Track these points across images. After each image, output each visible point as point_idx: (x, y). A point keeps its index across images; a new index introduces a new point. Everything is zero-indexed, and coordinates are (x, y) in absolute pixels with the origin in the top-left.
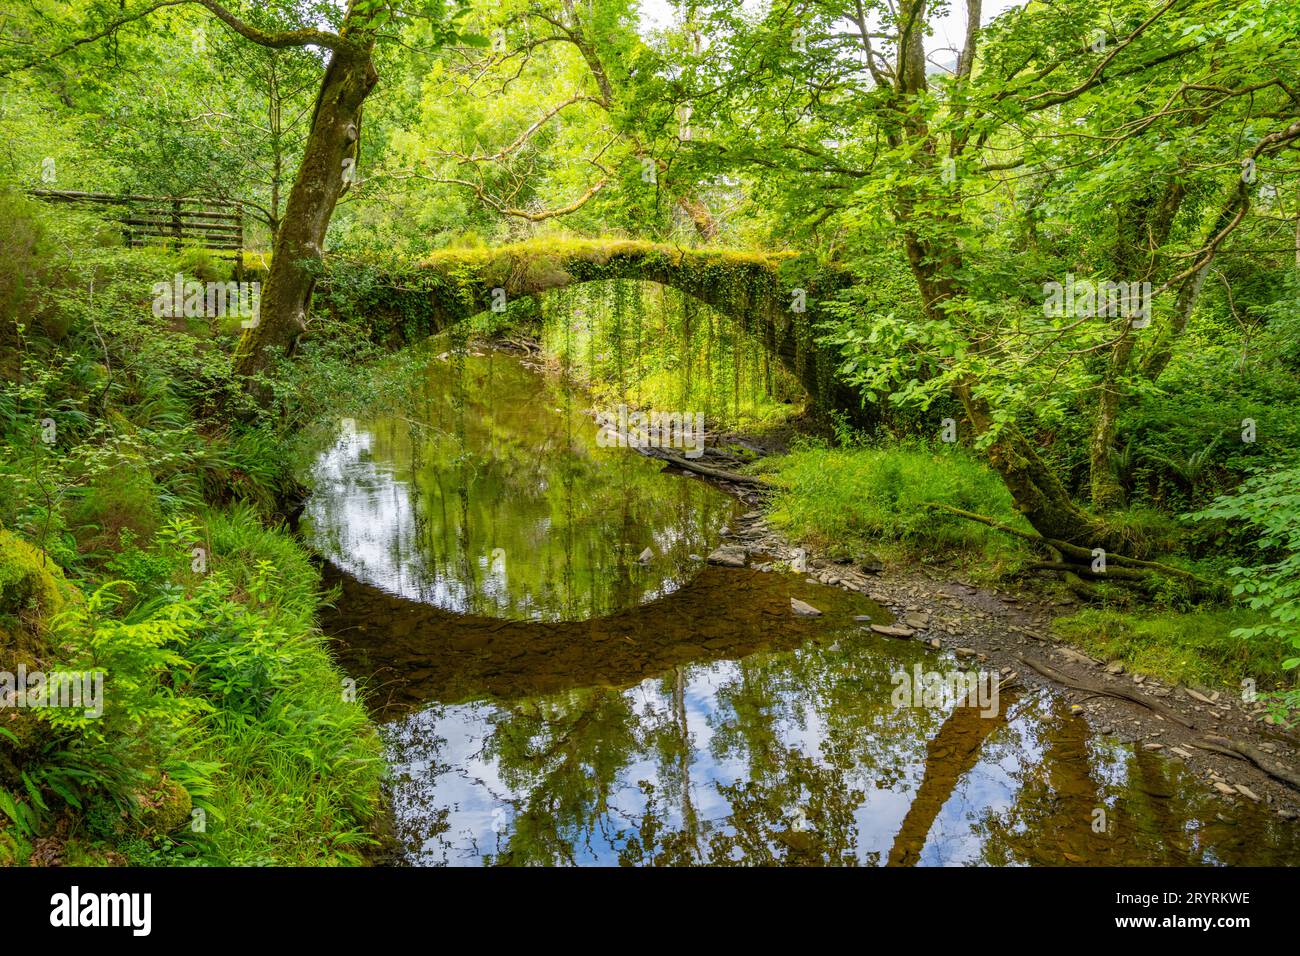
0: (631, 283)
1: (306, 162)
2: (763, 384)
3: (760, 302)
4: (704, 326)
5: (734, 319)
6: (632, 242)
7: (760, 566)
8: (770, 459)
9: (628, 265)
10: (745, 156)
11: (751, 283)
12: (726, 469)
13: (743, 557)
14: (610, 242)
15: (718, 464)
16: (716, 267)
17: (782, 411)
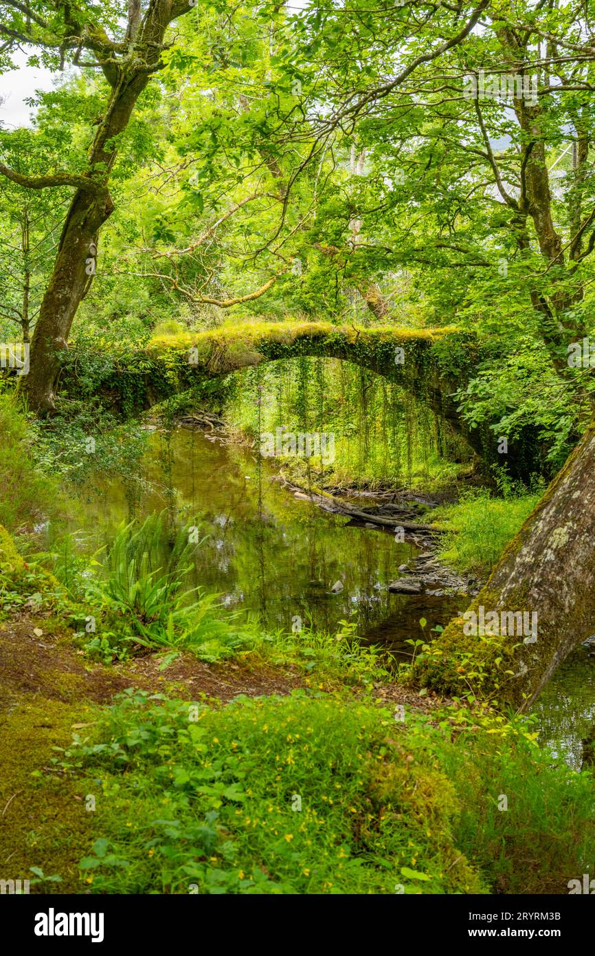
0: (313, 359)
1: (57, 273)
2: (435, 446)
3: (428, 372)
4: (379, 396)
5: (406, 388)
6: (313, 324)
7: (433, 591)
8: (441, 508)
9: (312, 344)
10: (407, 258)
11: (419, 356)
12: (403, 520)
13: (419, 585)
14: (294, 325)
15: (396, 516)
16: (387, 343)
17: (452, 470)
